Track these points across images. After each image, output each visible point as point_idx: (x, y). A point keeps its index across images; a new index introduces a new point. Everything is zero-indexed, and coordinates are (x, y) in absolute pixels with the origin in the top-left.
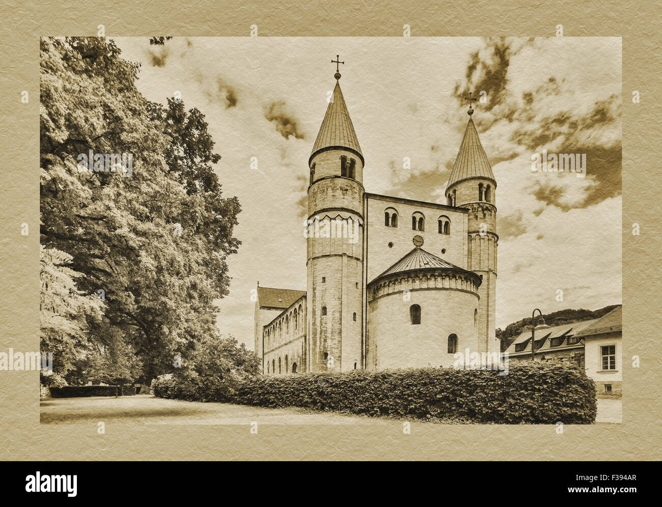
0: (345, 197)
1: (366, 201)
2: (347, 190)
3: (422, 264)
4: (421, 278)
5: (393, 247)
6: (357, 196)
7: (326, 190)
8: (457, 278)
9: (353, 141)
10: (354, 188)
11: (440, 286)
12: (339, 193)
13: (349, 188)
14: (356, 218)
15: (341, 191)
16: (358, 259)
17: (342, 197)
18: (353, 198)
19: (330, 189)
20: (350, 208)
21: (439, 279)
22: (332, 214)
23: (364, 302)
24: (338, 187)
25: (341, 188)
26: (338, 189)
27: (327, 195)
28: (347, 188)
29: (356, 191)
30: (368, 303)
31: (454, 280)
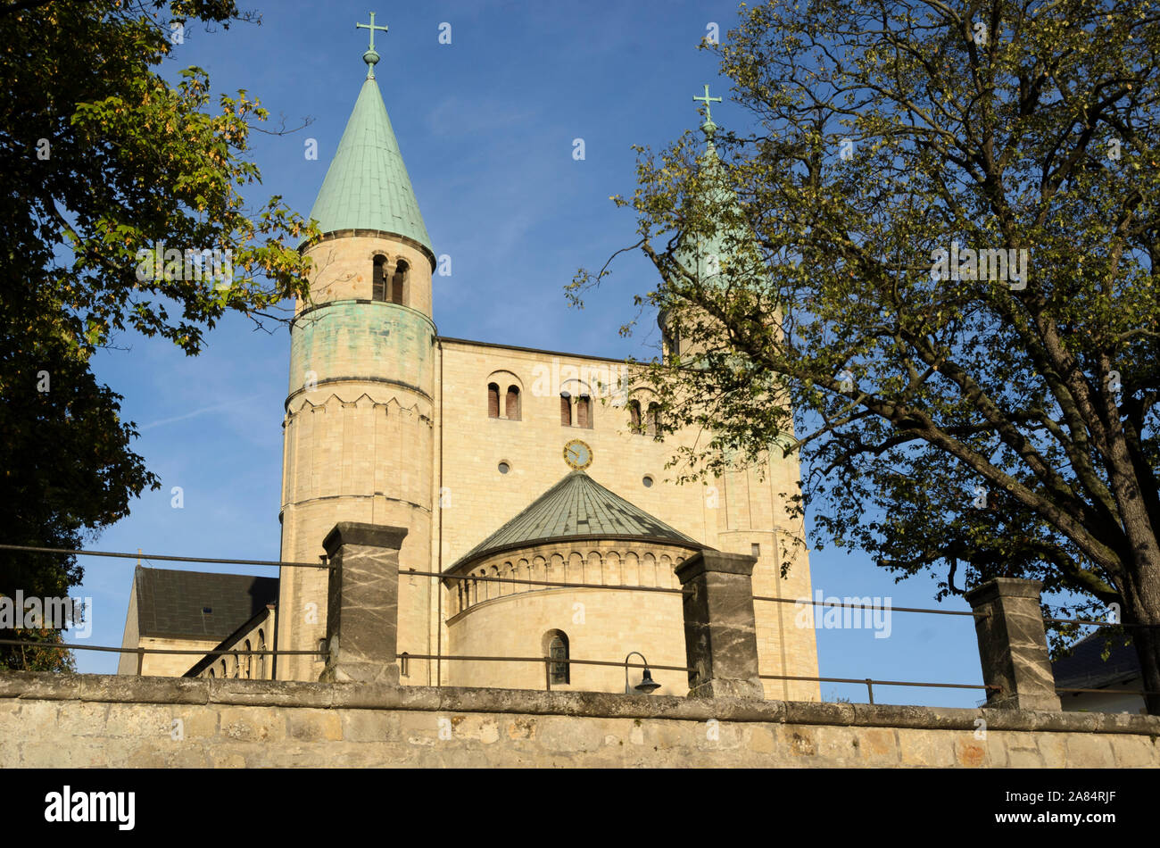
0: (382, 351)
1: (437, 358)
2: (386, 333)
3: (572, 523)
4: (566, 559)
5: (510, 473)
6: (413, 345)
7: (333, 334)
8: (658, 560)
9: (404, 216)
10: (406, 326)
11: (614, 580)
12: (366, 341)
13: (391, 329)
14: (408, 399)
15: (372, 337)
16: (415, 506)
17: (374, 349)
18: (403, 352)
19: (344, 331)
20: (395, 377)
21: (611, 562)
22: (345, 391)
23: (435, 621)
24: (366, 325)
25: (372, 330)
26: (364, 331)
27: (336, 345)
28: (388, 327)
29: (410, 334)
30: (444, 625)
31: (650, 564)
